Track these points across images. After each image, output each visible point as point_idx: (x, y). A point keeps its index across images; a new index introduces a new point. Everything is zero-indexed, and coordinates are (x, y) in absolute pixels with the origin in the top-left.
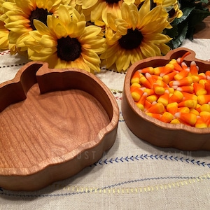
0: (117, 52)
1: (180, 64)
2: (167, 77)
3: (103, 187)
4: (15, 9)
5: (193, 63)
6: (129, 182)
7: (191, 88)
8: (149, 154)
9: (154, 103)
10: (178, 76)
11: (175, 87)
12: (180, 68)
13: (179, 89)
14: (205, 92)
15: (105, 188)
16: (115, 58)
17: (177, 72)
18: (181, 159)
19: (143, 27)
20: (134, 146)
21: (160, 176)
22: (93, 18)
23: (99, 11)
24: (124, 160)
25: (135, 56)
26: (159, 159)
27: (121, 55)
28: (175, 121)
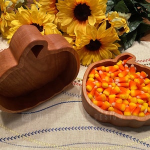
0: (83, 53)
1: (124, 65)
2: (113, 75)
3: (62, 145)
4: (19, 25)
5: (132, 66)
6: (78, 144)
7: (127, 84)
8: (94, 126)
9: (101, 93)
10: (120, 75)
11: (117, 83)
12: (123, 68)
13: (119, 85)
14: (136, 88)
15: (63, 146)
16: (82, 57)
17: (121, 71)
18: (113, 131)
19: (101, 39)
20: (85, 120)
21: (98, 142)
22: (69, 31)
23: (72, 27)
24: (77, 129)
25: (96, 56)
26: (99, 130)
27: (86, 55)
28: (111, 108)
